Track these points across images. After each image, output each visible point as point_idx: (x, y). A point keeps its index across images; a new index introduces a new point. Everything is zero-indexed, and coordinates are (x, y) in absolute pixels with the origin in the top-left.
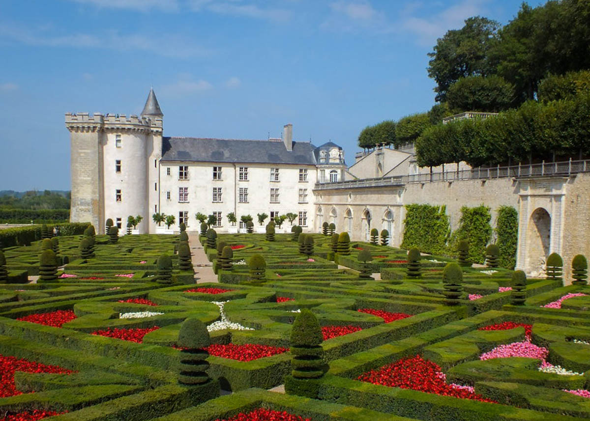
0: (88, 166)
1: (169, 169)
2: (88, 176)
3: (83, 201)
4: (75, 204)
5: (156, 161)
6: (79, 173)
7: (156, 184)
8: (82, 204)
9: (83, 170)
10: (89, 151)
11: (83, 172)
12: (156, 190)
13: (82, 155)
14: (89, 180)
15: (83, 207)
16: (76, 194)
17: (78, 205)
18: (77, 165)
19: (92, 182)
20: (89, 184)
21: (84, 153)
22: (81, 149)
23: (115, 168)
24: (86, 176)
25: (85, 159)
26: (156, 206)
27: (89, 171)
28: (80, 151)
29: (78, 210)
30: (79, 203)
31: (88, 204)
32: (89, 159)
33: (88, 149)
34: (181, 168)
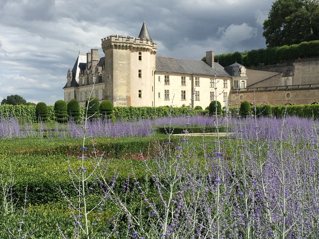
0: (124, 73)
1: (159, 77)
2: (124, 80)
3: (121, 97)
4: (116, 99)
5: (153, 71)
6: (119, 77)
7: (152, 87)
8: (120, 99)
9: (121, 76)
10: (125, 63)
11: (121, 77)
12: (153, 91)
13: (121, 65)
14: (125, 82)
15: (121, 102)
16: (117, 92)
17: (118, 100)
18: (117, 72)
19: (127, 84)
20: (124, 85)
21: (122, 64)
22: (120, 61)
23: (138, 75)
24: (123, 80)
25: (122, 68)
26: (152, 102)
27: (125, 76)
28: (119, 62)
29: (118, 104)
30: (118, 99)
31: (124, 100)
32: (125, 68)
33: (124, 61)
34: (165, 77)
